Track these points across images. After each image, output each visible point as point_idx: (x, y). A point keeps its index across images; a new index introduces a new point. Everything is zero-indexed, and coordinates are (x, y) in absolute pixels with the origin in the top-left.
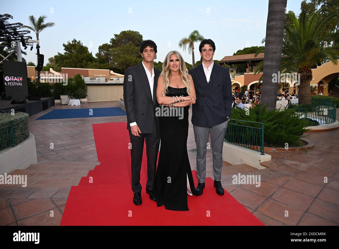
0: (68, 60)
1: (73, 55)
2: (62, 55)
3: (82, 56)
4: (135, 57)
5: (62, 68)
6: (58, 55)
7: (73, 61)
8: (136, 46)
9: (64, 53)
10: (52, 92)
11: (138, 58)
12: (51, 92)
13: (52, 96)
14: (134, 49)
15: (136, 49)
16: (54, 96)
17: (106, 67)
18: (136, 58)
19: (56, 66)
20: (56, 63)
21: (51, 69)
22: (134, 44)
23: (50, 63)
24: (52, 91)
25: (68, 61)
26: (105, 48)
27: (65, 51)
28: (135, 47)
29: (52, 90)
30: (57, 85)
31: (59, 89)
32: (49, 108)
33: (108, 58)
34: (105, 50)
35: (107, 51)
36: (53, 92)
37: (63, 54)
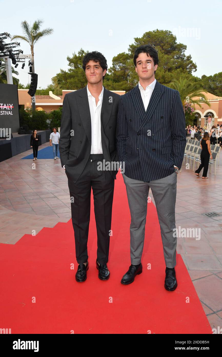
0: (73, 79)
1: (79, 72)
2: (65, 73)
4: (163, 70)
5: (63, 91)
6: (61, 73)
7: (78, 80)
8: (166, 54)
9: (68, 69)
10: (48, 123)
11: (167, 72)
12: (46, 123)
13: (49, 129)
14: (162, 58)
15: (165, 58)
16: (50, 128)
17: (122, 87)
18: (165, 72)
19: (58, 88)
20: (59, 83)
21: (51, 93)
22: (163, 51)
23: (53, 84)
24: (48, 121)
25: (72, 80)
26: (121, 59)
27: (70, 67)
28: (163, 56)
30: (55, 114)
31: (56, 120)
32: (42, 145)
33: (124, 74)
34: (121, 63)
35: (124, 64)
36: (50, 123)
37: (67, 71)
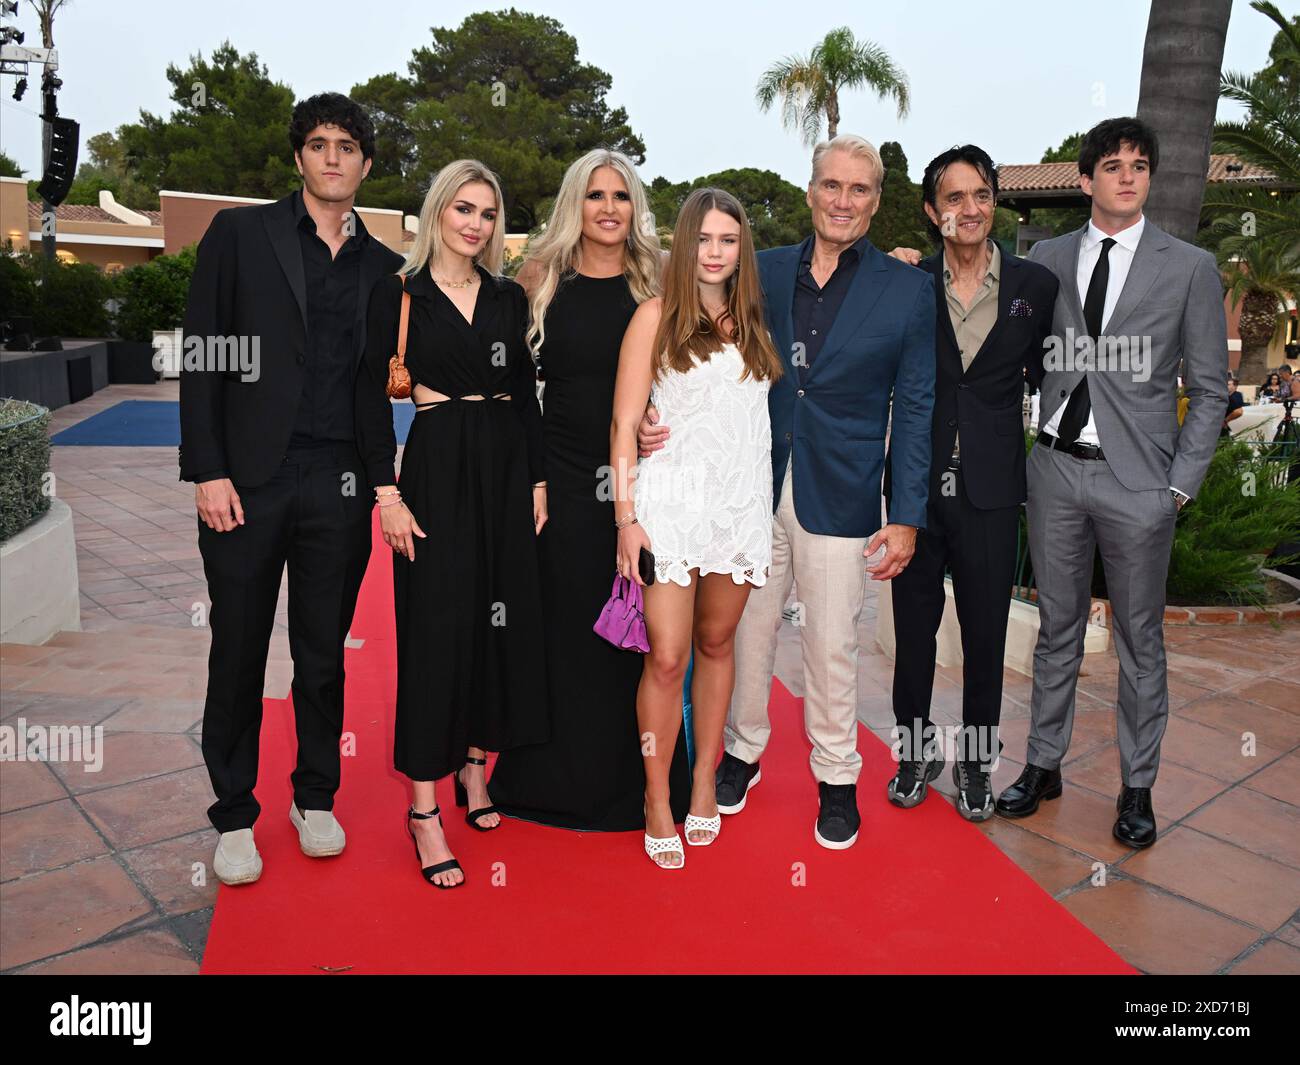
0: (192, 151)
1: (218, 130)
2: (159, 124)
3: (265, 133)
4: (535, 151)
5: (163, 193)
6: (142, 125)
7: (215, 157)
8: (544, 95)
9: (173, 113)
10: (113, 313)
11: (549, 158)
12: (106, 312)
13: (114, 333)
14: (533, 107)
15: (541, 109)
16: (118, 333)
17: (386, 197)
18: (542, 158)
19: (128, 181)
20: (131, 164)
21: (106, 198)
22: (534, 85)
23: (96, 161)
24: (111, 306)
25: (188, 156)
26: (382, 98)
27: (177, 107)
28: (535, 101)
29: (110, 301)
30: (140, 281)
31: (146, 301)
32: (96, 395)
33: (395, 149)
34: (381, 109)
35: (389, 112)
36: (117, 311)
37: (167, 120)
